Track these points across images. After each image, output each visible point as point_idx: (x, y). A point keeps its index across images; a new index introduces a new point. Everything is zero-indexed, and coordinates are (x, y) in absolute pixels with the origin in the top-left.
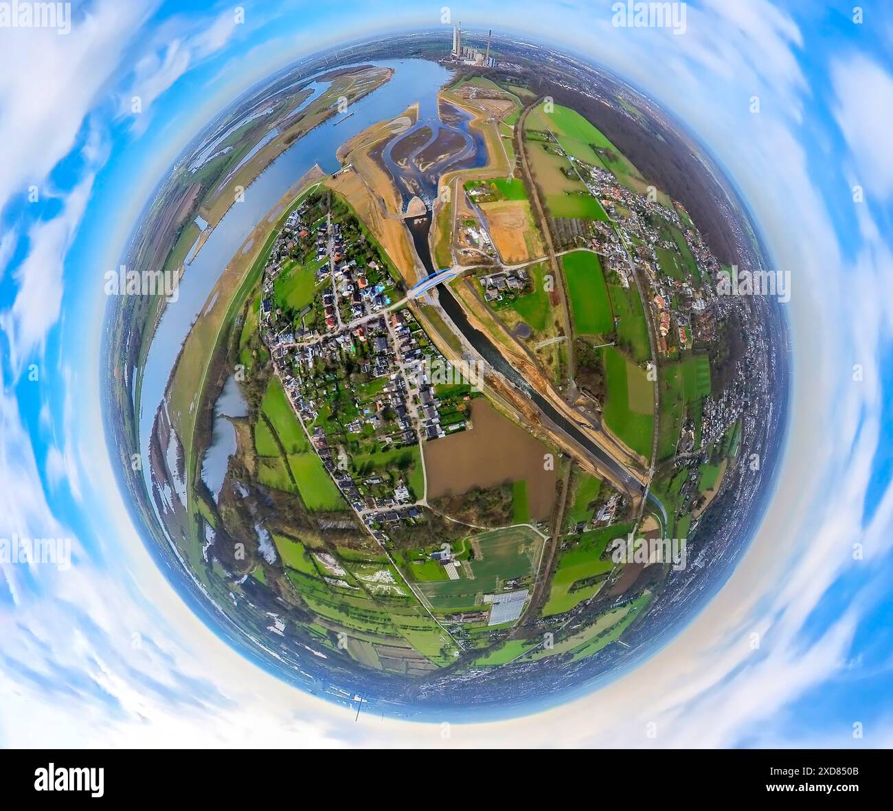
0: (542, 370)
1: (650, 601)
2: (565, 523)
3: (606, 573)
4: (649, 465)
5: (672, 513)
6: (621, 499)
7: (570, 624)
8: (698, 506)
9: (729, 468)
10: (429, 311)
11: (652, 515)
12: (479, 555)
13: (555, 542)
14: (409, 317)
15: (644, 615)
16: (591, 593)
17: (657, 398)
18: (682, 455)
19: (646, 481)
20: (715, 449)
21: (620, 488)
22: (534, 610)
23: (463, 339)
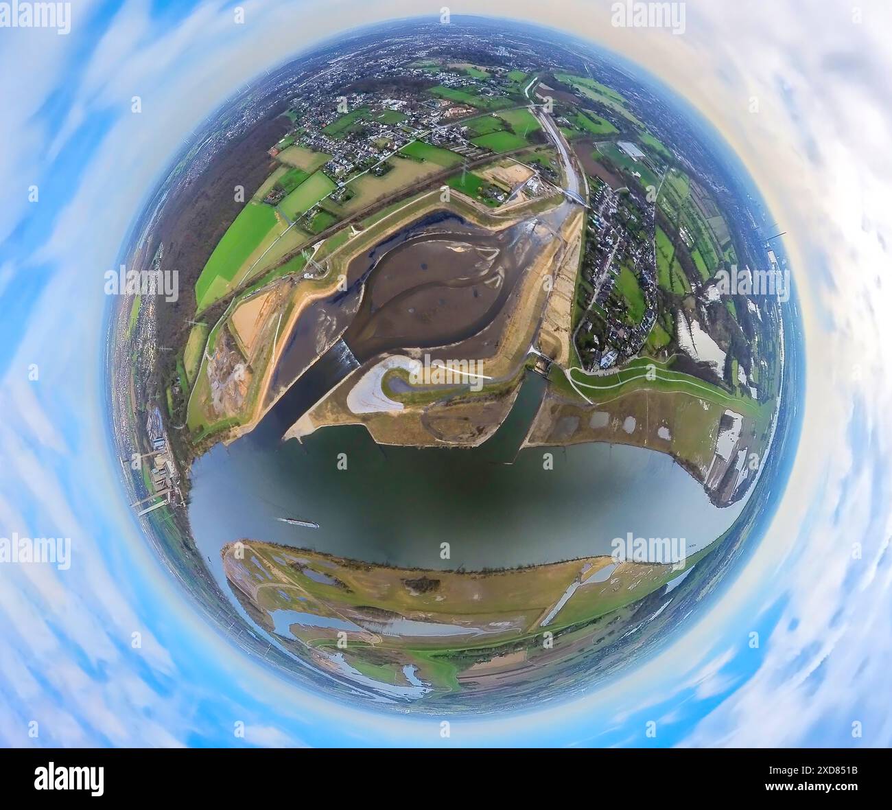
7: (612, 115)
22: (622, 137)
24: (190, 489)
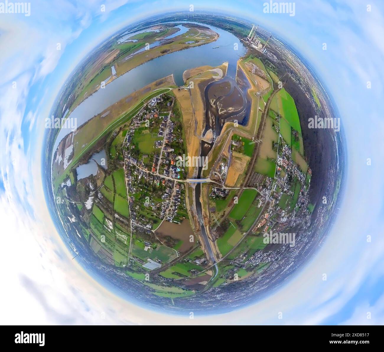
0: (210, 222)
1: (192, 295)
2: (186, 256)
3: (186, 276)
4: (222, 258)
5: (220, 275)
6: (206, 261)
7: (164, 282)
8: (231, 279)
9: (253, 275)
10: (190, 189)
11: (212, 271)
12: (157, 249)
13: (179, 259)
14: (183, 188)
15: (187, 298)
16: (177, 278)
17: (239, 243)
18: (235, 261)
19: (218, 261)
20: (251, 267)
21: (208, 258)
22: (158, 271)
23: (194, 203)
24: (243, 45)
